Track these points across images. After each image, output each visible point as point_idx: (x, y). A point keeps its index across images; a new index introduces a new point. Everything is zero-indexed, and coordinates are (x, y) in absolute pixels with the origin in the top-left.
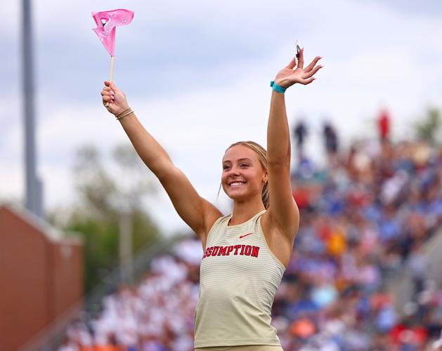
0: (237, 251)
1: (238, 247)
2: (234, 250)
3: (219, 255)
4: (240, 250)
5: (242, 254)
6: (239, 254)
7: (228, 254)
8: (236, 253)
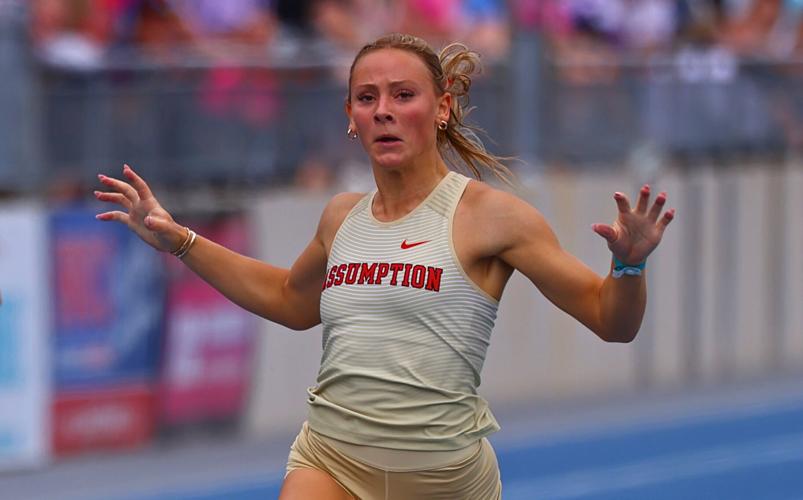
0: (395, 276)
1: (397, 267)
2: (391, 273)
3: (361, 282)
4: (401, 275)
5: (405, 283)
6: (399, 283)
7: (379, 282)
8: (394, 282)
